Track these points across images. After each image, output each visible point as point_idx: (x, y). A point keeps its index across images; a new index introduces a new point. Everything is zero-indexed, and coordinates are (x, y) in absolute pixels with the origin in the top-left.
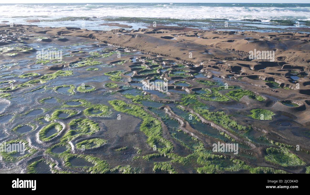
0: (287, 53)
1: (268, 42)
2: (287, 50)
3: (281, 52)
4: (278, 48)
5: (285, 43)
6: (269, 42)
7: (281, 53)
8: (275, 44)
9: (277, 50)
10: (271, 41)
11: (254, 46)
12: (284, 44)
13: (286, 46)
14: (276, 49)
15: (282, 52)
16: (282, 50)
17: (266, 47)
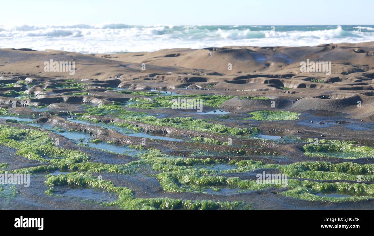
0: (294, 68)
1: (251, 52)
2: (293, 63)
3: (281, 67)
4: (273, 61)
5: (287, 54)
6: (253, 52)
7: (282, 69)
8: (266, 56)
9: (272, 64)
10: (257, 51)
11: (224, 59)
12: (284, 54)
13: (289, 57)
14: (269, 62)
15: (283, 67)
16: (282, 64)
17: (248, 61)
